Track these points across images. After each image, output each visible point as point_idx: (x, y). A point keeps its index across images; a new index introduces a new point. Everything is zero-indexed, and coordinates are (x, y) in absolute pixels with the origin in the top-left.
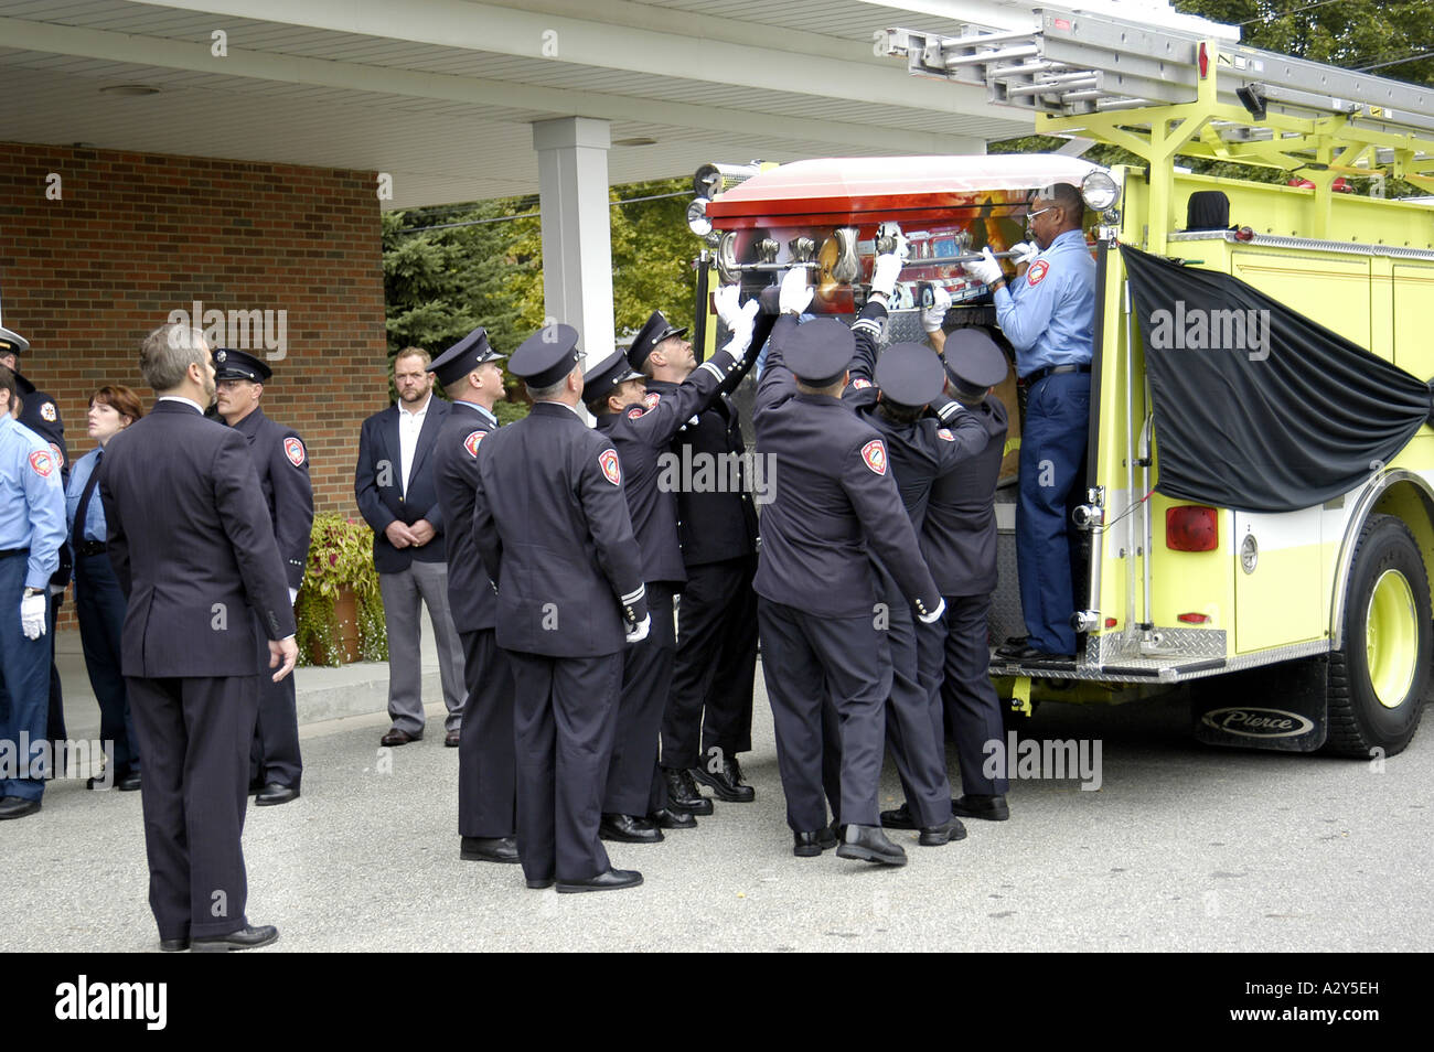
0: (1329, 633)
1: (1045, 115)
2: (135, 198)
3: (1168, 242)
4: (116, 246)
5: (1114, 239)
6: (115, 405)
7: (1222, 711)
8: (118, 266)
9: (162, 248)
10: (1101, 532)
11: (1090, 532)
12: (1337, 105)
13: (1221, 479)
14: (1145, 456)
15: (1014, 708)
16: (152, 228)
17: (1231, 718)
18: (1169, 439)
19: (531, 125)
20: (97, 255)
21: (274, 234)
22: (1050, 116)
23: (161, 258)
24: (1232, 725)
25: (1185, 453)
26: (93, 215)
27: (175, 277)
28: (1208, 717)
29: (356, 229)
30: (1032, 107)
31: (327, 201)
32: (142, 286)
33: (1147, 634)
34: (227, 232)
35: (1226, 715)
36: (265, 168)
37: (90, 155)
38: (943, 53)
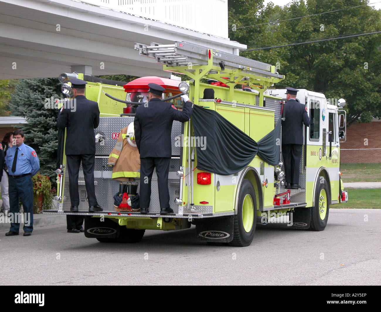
0: (234, 210)
1: (166, 66)
3: (199, 101)
7: (205, 232)
10: (183, 179)
11: (180, 178)
12: (240, 67)
13: (212, 165)
14: (193, 159)
15: (158, 226)
17: (207, 234)
18: (200, 154)
22: (167, 66)
24: (207, 236)
25: (204, 158)
28: (200, 234)
30: (165, 64)
33: (193, 206)
35: (206, 233)
38: (147, 50)
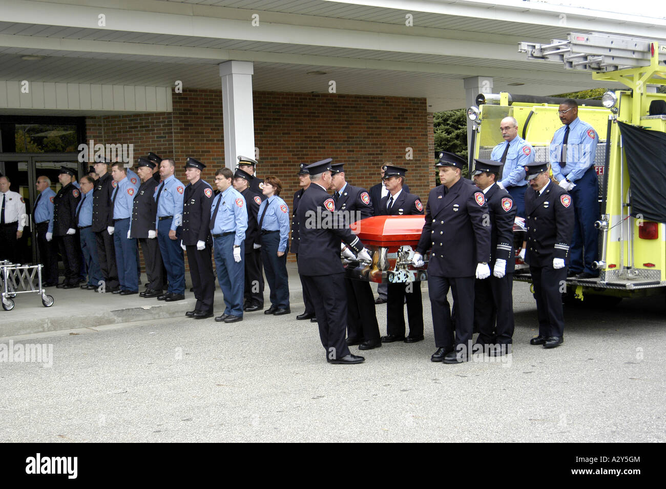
1: (595, 72)
2: (333, 110)
3: (640, 120)
4: (327, 127)
5: (615, 119)
6: (271, 183)
8: (327, 134)
9: (343, 127)
10: (607, 231)
11: (603, 231)
13: (659, 211)
14: (628, 203)
15: (576, 297)
16: (340, 120)
18: (637, 196)
19: (463, 80)
20: (319, 130)
21: (386, 121)
22: (597, 73)
23: (343, 131)
25: (644, 201)
26: (319, 117)
27: (348, 138)
29: (417, 119)
31: (406, 109)
32: (336, 141)
33: (629, 270)
34: (368, 121)
36: (382, 98)
37: (318, 95)
38: (541, 51)
